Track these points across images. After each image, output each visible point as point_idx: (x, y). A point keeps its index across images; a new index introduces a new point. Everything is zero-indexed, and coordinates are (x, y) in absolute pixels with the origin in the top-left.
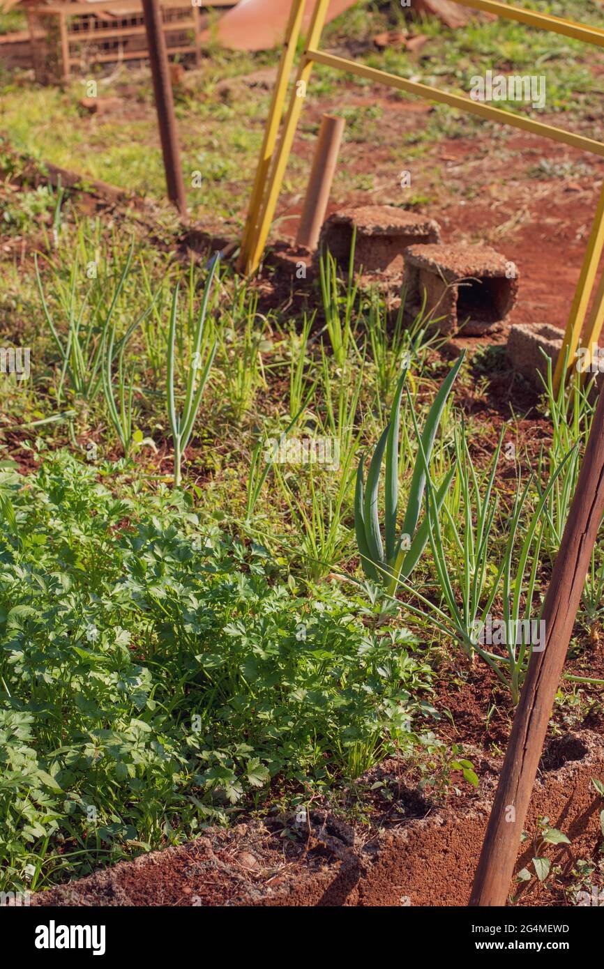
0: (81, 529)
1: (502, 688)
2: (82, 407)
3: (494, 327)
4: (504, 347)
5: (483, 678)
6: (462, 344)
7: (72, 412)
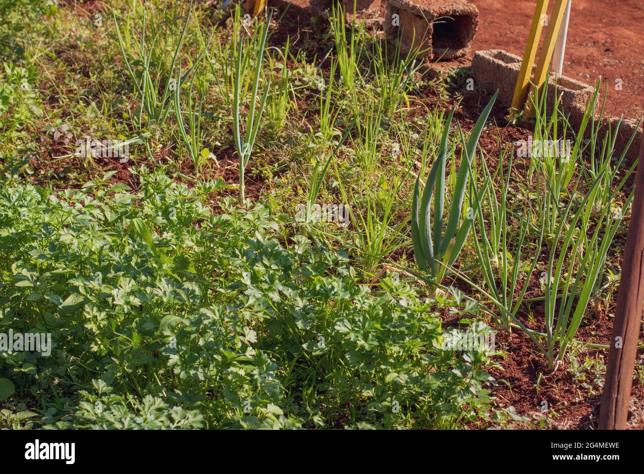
0: (193, 241)
1: (536, 355)
2: (155, 130)
3: (459, 53)
4: (469, 69)
5: (520, 348)
6: (437, 67)
7: (147, 134)
